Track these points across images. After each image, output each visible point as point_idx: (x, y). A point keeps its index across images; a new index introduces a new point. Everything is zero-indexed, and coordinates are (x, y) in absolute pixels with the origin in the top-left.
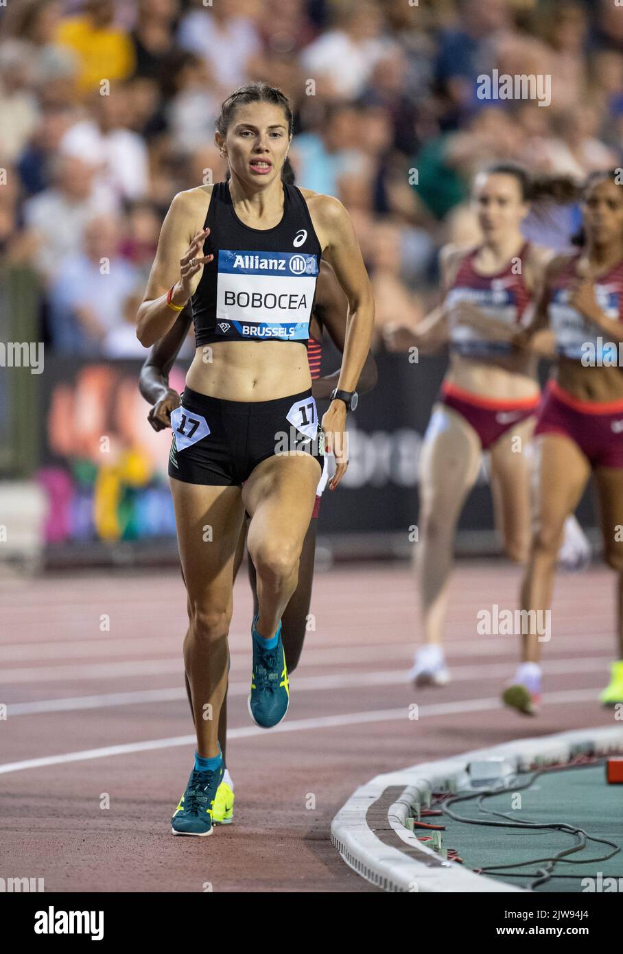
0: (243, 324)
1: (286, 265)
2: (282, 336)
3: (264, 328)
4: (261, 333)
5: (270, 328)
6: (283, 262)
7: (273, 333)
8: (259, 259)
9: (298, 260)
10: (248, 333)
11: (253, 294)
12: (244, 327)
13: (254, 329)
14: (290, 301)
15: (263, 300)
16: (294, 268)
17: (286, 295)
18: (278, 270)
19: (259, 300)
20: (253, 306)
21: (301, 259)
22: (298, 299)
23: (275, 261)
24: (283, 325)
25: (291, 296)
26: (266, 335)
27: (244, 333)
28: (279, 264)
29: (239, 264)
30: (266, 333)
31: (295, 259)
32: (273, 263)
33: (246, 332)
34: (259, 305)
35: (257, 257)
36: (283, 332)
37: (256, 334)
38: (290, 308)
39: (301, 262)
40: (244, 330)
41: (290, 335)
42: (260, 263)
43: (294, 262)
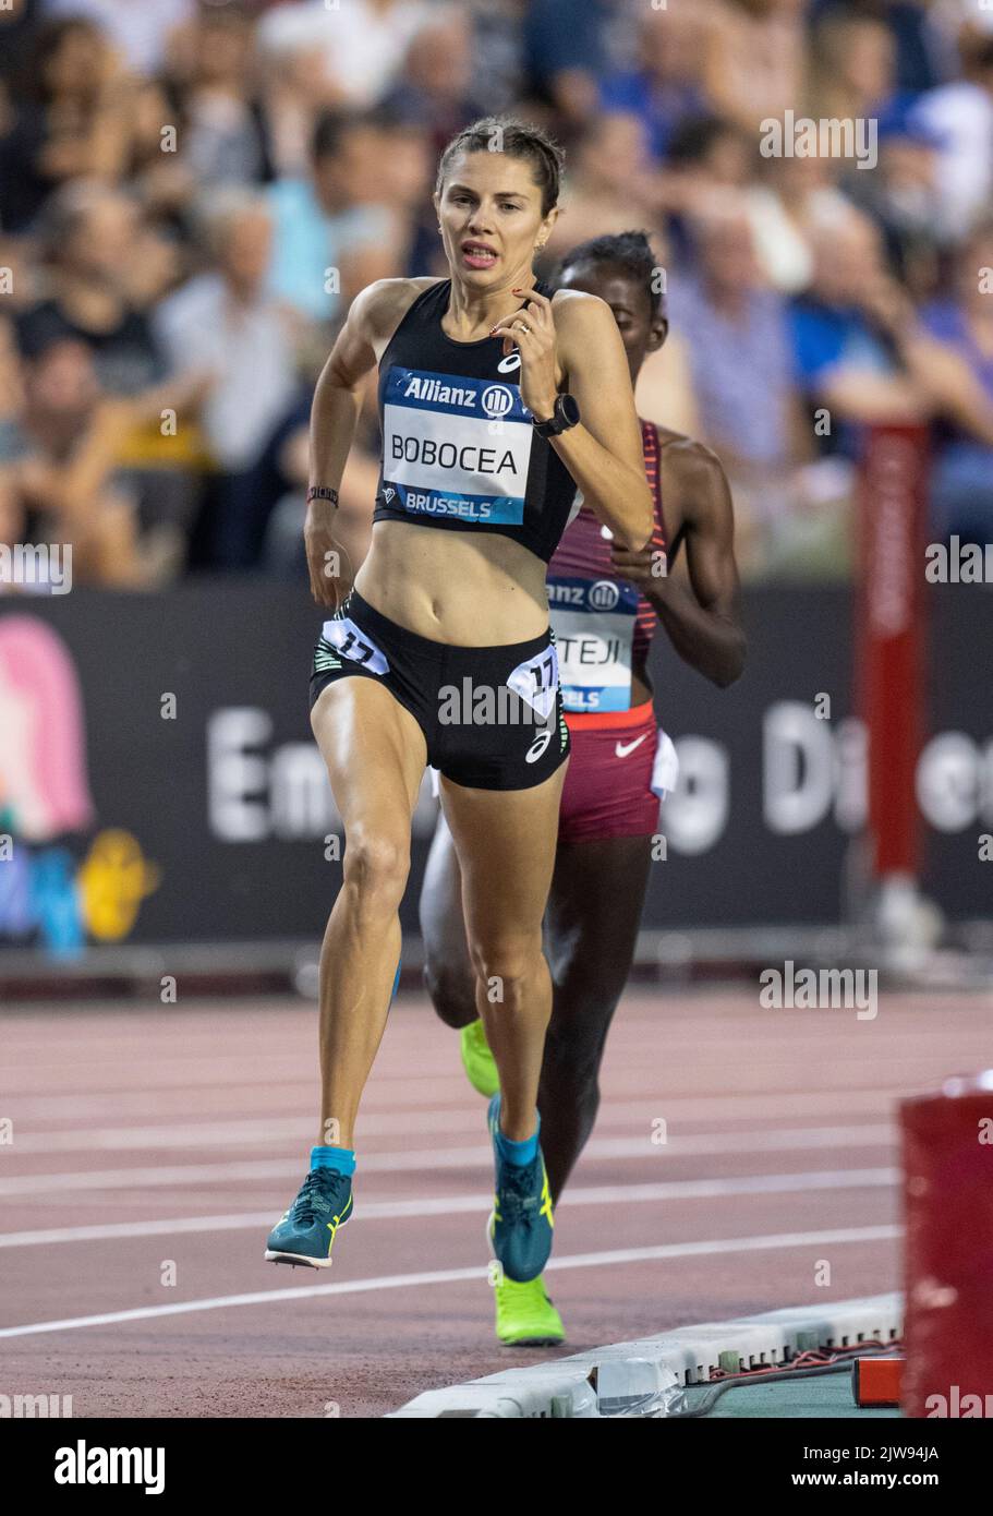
0: (408, 489)
1: (477, 400)
2: (466, 514)
3: (435, 499)
4: (431, 506)
5: (445, 500)
6: (473, 394)
7: (449, 509)
8: (441, 386)
9: (498, 393)
10: (413, 506)
11: (426, 442)
12: (409, 495)
13: (421, 500)
14: (481, 460)
15: (437, 453)
16: (490, 406)
17: (474, 449)
18: (463, 406)
19: (432, 453)
20: (423, 462)
21: (503, 393)
22: (498, 458)
23: (461, 392)
24: (467, 498)
25: (482, 451)
26: (439, 511)
27: (408, 505)
28: (465, 397)
29: (413, 391)
30: (438, 507)
31: (492, 391)
32: (458, 395)
33: (411, 503)
34: (431, 460)
35: (439, 383)
36: (466, 508)
37: (423, 508)
38: (480, 470)
39: (504, 397)
40: (409, 500)
41: (482, 515)
42: (440, 392)
43: (491, 395)
